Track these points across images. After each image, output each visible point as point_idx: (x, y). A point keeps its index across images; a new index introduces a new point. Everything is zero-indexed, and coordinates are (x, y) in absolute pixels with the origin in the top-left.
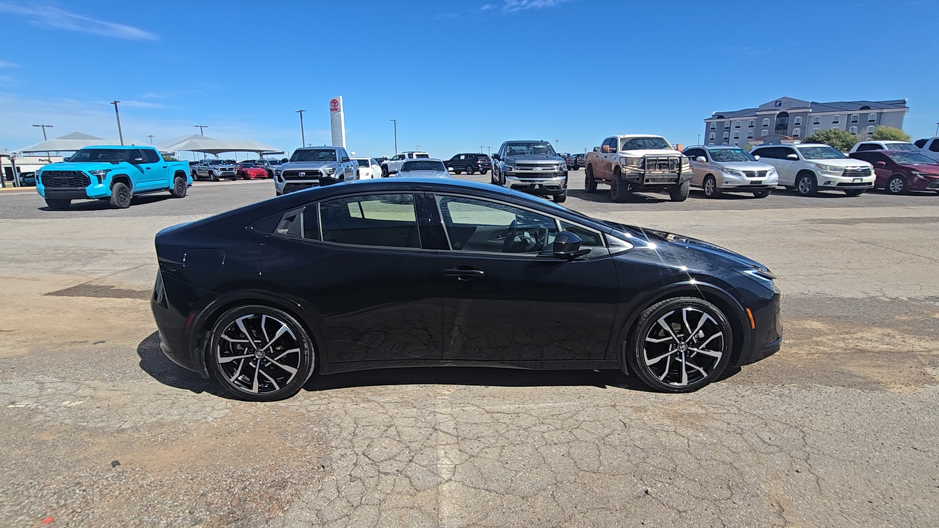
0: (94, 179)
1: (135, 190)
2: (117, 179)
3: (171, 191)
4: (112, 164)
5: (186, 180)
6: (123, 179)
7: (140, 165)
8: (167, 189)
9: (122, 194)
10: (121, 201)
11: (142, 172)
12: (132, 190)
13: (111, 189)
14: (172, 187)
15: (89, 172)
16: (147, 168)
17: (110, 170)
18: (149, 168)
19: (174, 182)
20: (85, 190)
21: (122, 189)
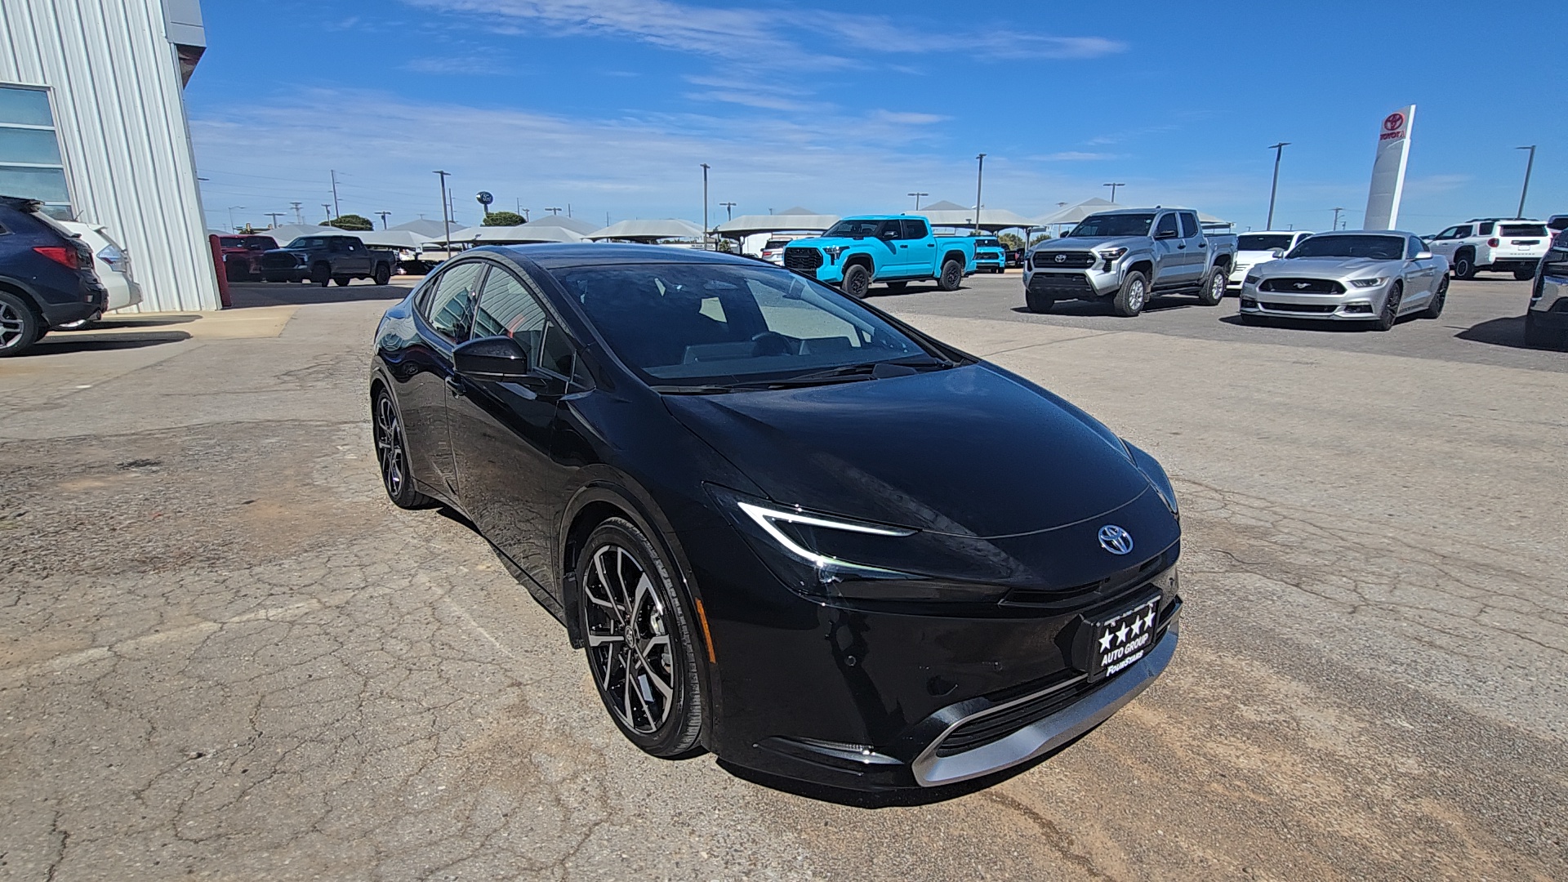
0: (827, 258)
1: (878, 276)
2: (853, 259)
3: (938, 280)
4: (855, 239)
5: (964, 266)
6: (863, 261)
7: (893, 242)
8: (931, 277)
9: (858, 280)
10: (854, 289)
11: (893, 250)
12: (874, 276)
13: (844, 272)
14: (938, 275)
15: (825, 249)
16: (902, 247)
17: (848, 248)
18: (906, 247)
19: (942, 268)
20: (815, 272)
21: (857, 273)
